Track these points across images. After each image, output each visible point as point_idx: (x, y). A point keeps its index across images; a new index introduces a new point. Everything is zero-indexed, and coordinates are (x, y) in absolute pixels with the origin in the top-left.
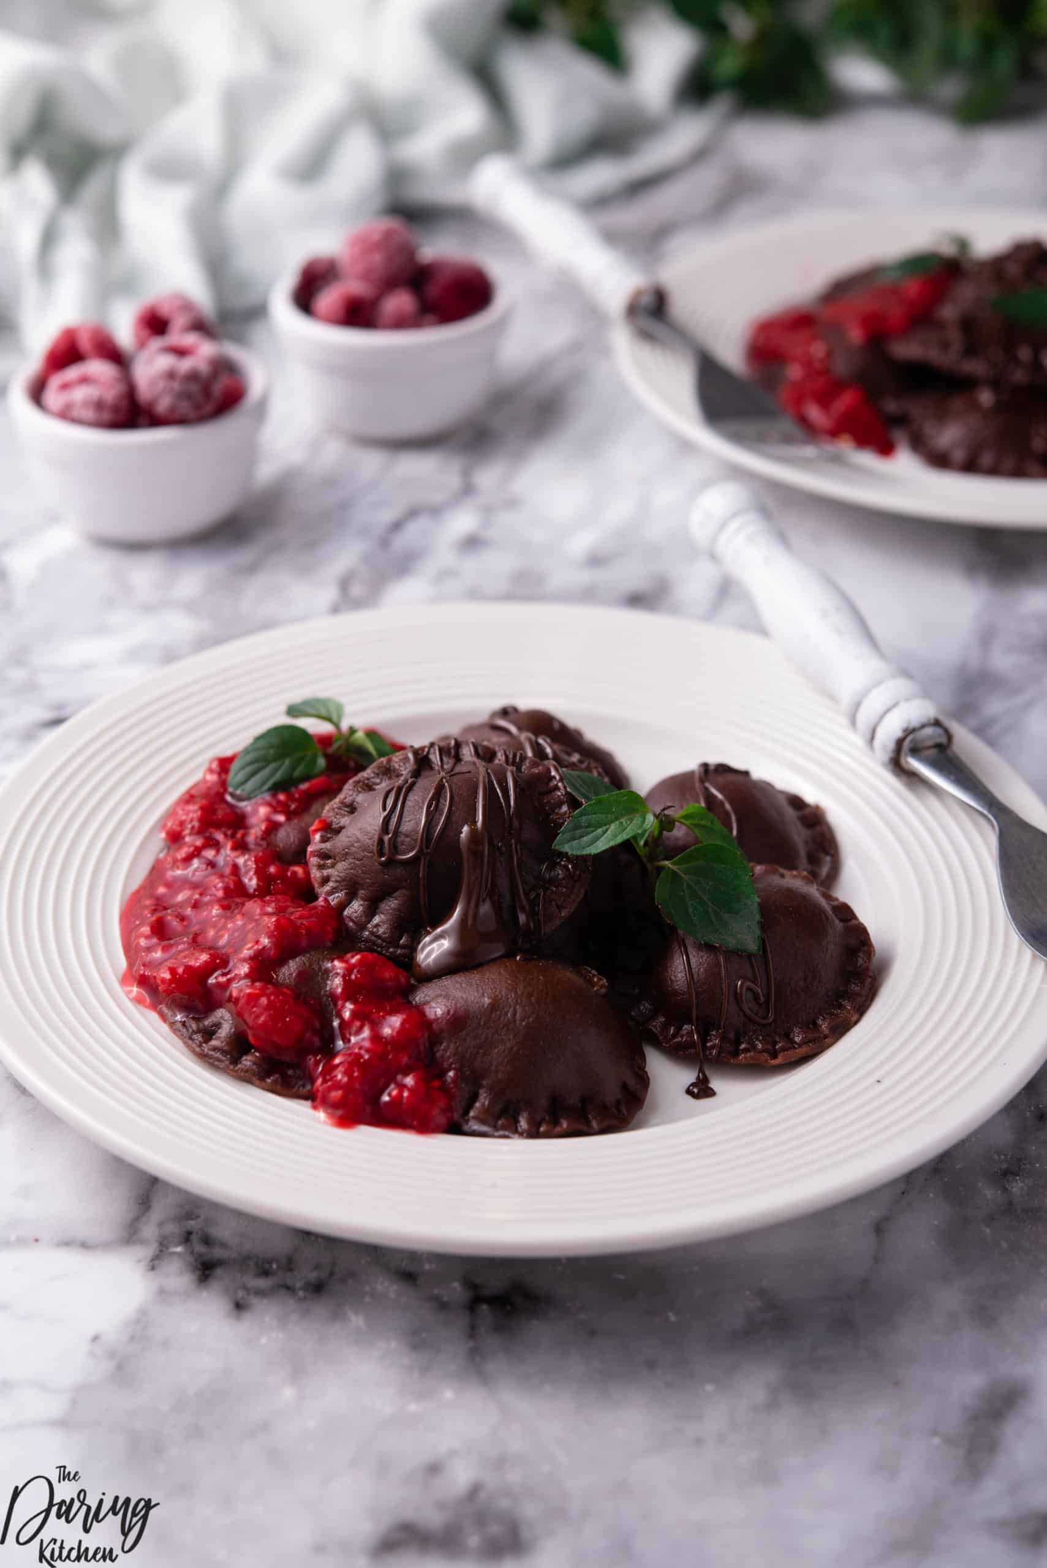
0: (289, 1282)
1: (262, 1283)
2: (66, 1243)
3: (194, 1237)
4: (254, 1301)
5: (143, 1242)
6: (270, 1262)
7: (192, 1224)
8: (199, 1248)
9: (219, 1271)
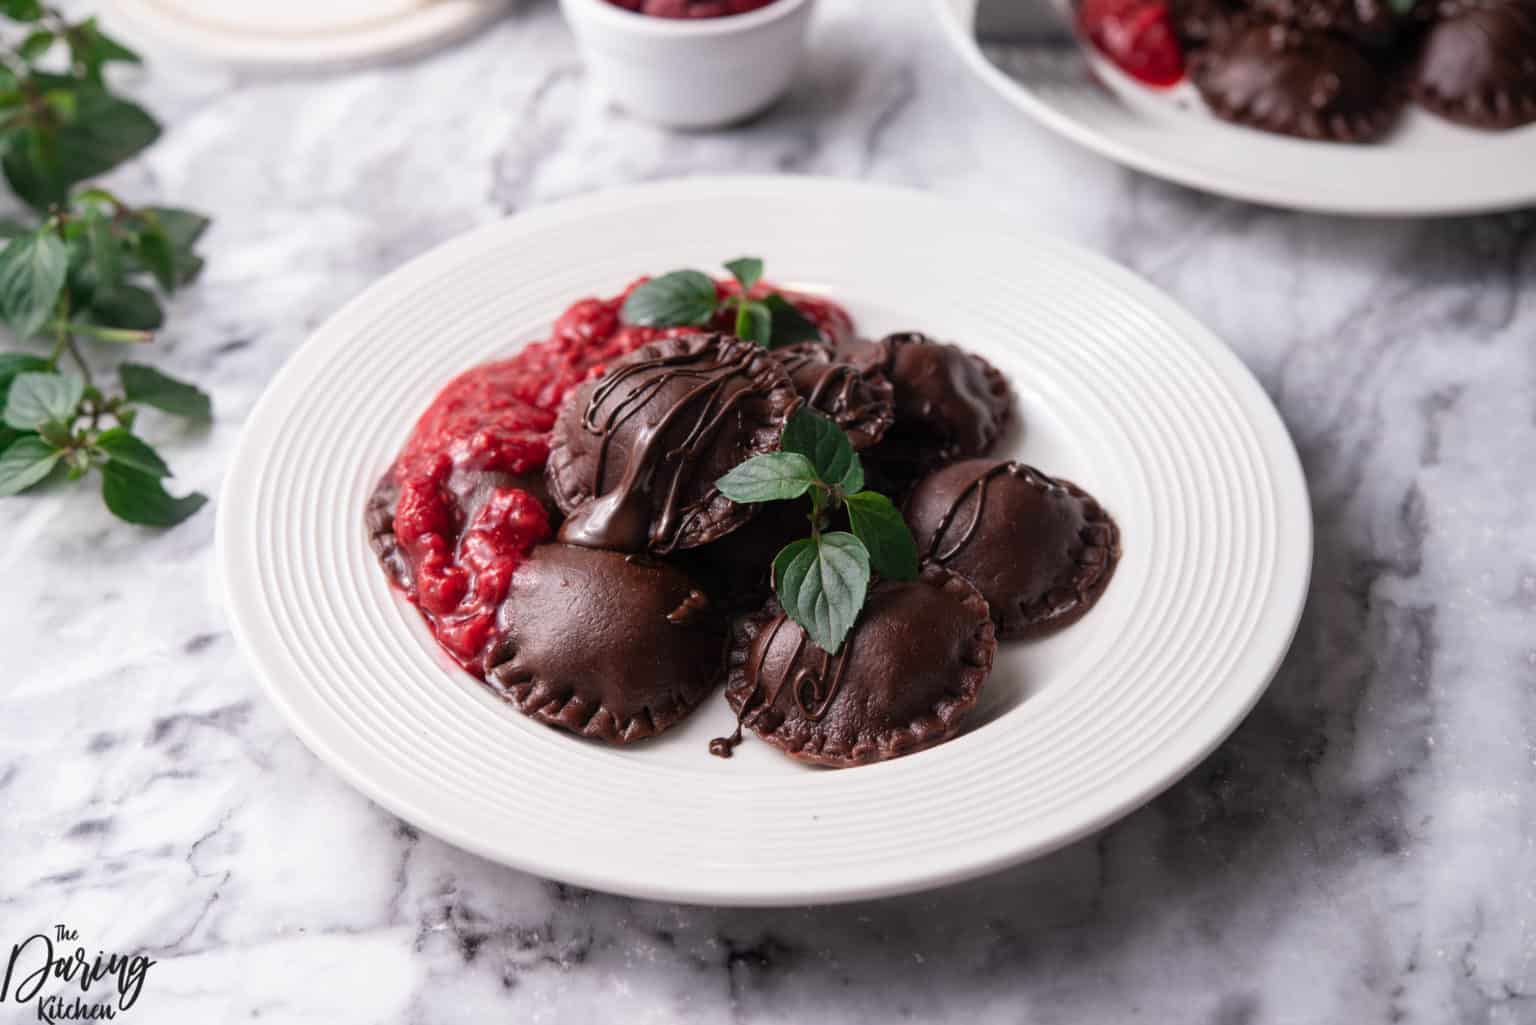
0: (552, 953)
1: (527, 956)
2: (331, 930)
3: (453, 912)
4: (523, 977)
5: (405, 922)
6: (531, 933)
7: (450, 898)
8: (461, 924)
9: (483, 947)
